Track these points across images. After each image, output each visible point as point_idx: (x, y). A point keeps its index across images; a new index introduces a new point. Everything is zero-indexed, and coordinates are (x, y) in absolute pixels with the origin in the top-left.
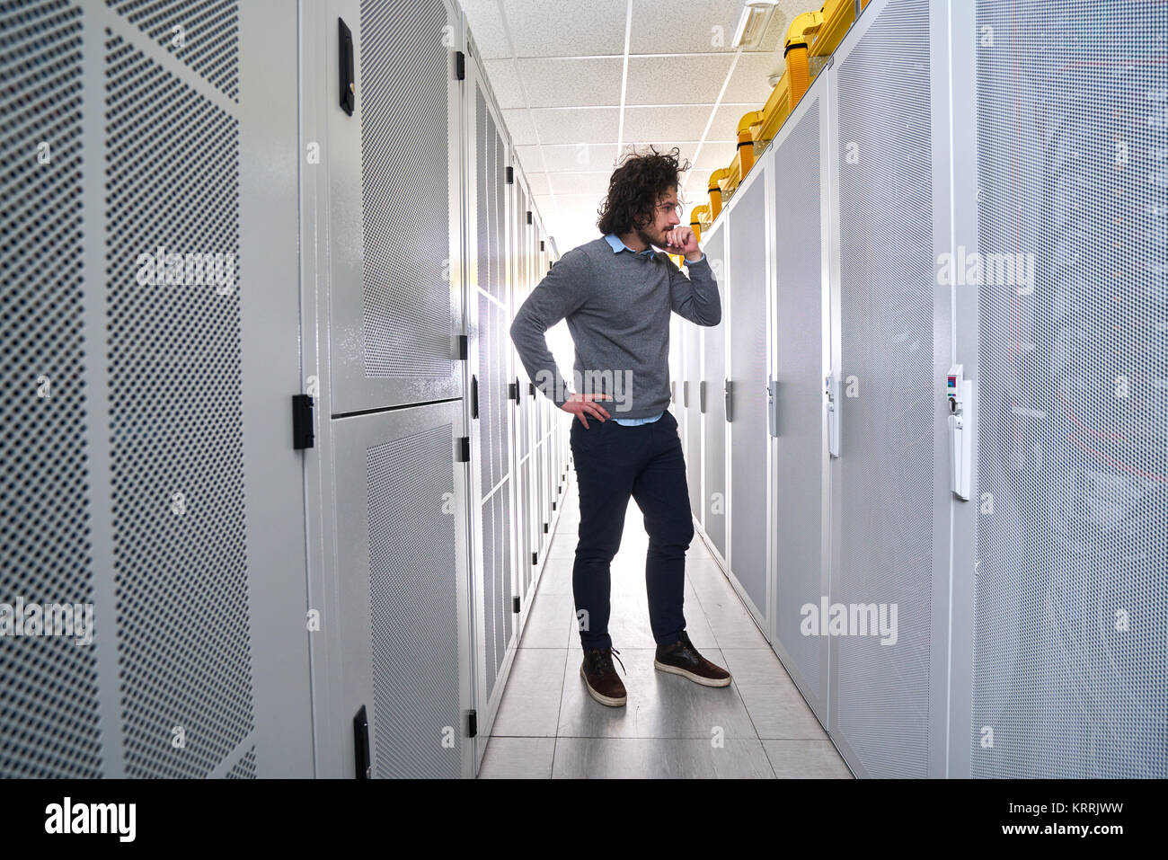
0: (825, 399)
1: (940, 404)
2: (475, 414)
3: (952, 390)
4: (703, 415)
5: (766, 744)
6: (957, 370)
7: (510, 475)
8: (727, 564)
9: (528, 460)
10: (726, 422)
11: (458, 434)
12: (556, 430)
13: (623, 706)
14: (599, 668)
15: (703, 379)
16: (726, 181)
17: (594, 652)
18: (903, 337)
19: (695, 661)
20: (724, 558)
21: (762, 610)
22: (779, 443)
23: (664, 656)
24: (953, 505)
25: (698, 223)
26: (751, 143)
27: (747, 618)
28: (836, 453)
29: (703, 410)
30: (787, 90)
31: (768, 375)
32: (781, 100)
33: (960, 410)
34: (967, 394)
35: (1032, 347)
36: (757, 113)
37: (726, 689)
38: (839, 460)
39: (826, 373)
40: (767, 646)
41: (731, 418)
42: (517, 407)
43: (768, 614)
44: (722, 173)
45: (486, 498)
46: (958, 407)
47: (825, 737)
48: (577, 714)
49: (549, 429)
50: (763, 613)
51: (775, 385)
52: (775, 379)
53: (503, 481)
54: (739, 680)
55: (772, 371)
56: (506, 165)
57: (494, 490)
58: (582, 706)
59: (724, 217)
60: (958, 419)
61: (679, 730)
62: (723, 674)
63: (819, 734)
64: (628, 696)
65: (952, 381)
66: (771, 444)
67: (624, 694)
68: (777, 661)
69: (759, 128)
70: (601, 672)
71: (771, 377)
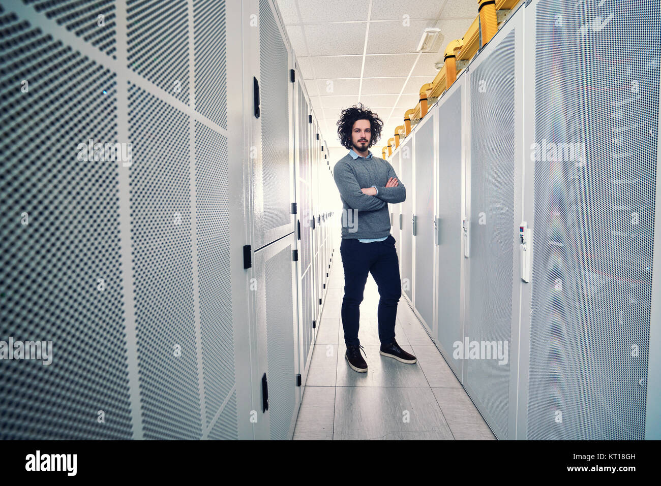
0: (463, 230)
1: (516, 239)
2: (299, 238)
3: (521, 233)
4: (401, 231)
5: (434, 390)
6: (524, 224)
7: (311, 264)
8: (413, 304)
9: (317, 255)
10: (413, 236)
11: (293, 248)
12: (328, 238)
13: (366, 372)
14: (354, 355)
15: (401, 213)
16: (413, 115)
17: (352, 347)
18: (500, 204)
19: (399, 352)
20: (412, 301)
21: (431, 327)
22: (440, 248)
23: (384, 349)
24: (521, 283)
25: (398, 135)
26: (426, 99)
27: (423, 330)
28: (468, 256)
29: (401, 228)
30: (445, 75)
31: (434, 216)
32: (441, 79)
33: (525, 242)
34: (528, 235)
35: (558, 214)
36: (429, 84)
37: (414, 365)
38: (469, 259)
39: (463, 217)
40: (434, 344)
41: (415, 234)
42: (314, 230)
43: (433, 329)
44: (411, 111)
45: (303, 276)
46: (524, 241)
47: (461, 387)
48: (345, 376)
49: (325, 238)
50: (431, 329)
51: (438, 220)
52: (438, 217)
53: (309, 267)
54: (419, 359)
55: (436, 214)
56: (309, 114)
57: (306, 272)
58: (346, 372)
59: (412, 135)
60: (524, 246)
61: (393, 383)
62: (413, 358)
63: (458, 385)
64: (368, 367)
65: (522, 229)
66: (436, 249)
67: (366, 367)
68: (438, 351)
69: (430, 91)
70: (355, 356)
71: (436, 216)
